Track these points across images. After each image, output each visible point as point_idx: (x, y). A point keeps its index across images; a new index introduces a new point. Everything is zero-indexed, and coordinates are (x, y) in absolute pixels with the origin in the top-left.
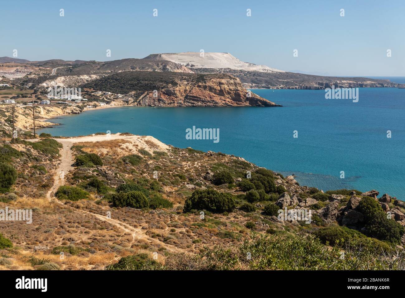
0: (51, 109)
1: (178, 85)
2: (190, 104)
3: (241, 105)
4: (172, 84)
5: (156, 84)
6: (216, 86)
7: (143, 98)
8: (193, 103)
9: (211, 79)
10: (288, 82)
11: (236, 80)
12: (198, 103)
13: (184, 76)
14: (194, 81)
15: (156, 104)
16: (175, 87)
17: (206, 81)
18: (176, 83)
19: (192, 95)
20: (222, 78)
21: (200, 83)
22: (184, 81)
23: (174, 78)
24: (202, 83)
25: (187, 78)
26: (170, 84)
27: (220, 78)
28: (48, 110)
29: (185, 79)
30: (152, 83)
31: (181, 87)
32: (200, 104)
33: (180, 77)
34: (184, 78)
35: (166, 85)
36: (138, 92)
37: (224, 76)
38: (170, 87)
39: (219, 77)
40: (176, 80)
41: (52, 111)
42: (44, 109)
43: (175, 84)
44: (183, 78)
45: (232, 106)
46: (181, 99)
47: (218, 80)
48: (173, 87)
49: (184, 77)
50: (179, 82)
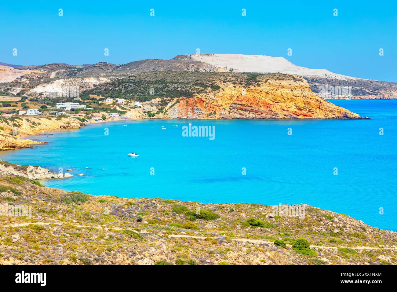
0: (37, 121)
1: (221, 89)
2: (238, 116)
3: (310, 118)
4: (211, 87)
5: (189, 88)
6: (274, 90)
7: (171, 107)
8: (242, 115)
9: (266, 81)
10: (358, 90)
11: (302, 81)
12: (249, 114)
13: (228, 76)
14: (242, 83)
15: (189, 116)
16: (216, 92)
17: (260, 83)
18: (218, 86)
19: (240, 103)
20: (283, 79)
21: (251, 86)
22: (228, 83)
23: (214, 79)
24: (255, 86)
25: (232, 79)
26: (210, 88)
27: (280, 80)
28: (34, 123)
29: (230, 81)
30: (183, 86)
31: (224, 92)
32: (252, 115)
33: (222, 77)
34: (228, 80)
35: (203, 89)
36: (165, 99)
37: (284, 76)
38: (209, 92)
39: (278, 78)
40: (218, 83)
41: (39, 124)
42: (28, 120)
43: (216, 88)
44: (226, 79)
45: (297, 118)
46: (225, 109)
47: (277, 81)
48: (214, 92)
49: (229, 78)
50: (222, 85)
